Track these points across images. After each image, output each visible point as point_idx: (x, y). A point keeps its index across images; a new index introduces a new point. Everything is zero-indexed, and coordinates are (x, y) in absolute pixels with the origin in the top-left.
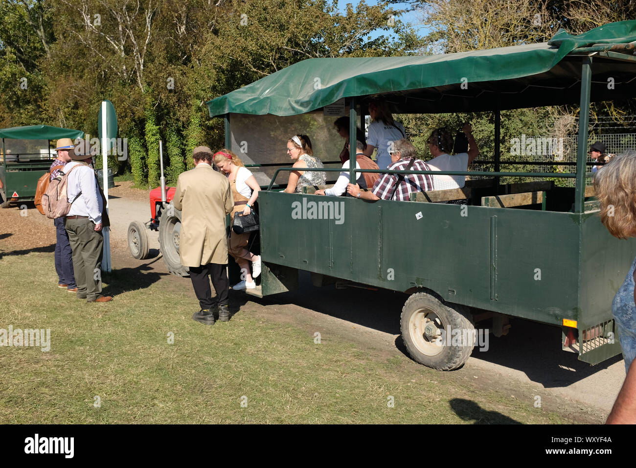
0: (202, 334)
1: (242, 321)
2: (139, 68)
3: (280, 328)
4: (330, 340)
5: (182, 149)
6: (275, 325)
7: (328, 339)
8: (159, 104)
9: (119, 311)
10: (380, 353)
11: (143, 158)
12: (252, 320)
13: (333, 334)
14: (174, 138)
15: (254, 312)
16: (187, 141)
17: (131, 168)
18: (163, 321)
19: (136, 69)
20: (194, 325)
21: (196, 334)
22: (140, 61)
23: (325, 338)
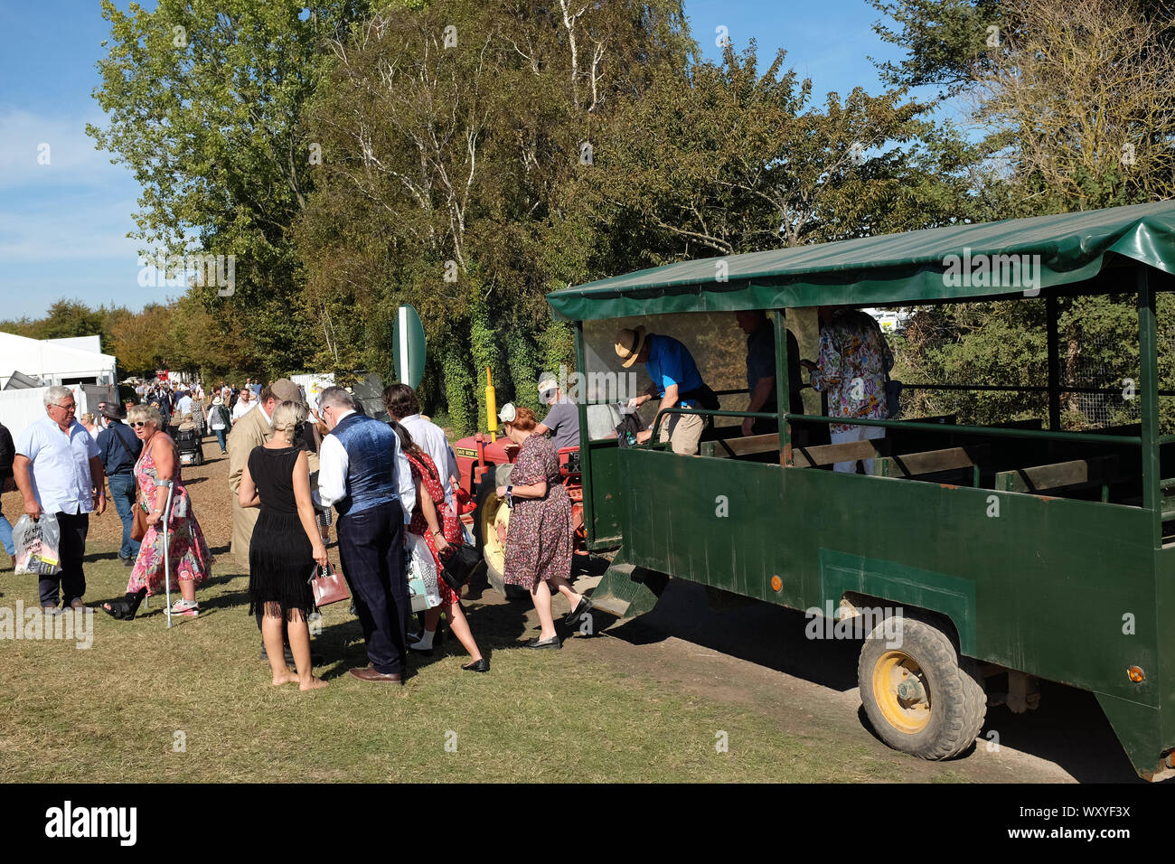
0: (586, 729)
1: (655, 701)
2: (457, 229)
3: (726, 713)
4: (820, 739)
5: (535, 368)
6: (718, 708)
7: (817, 736)
8: (493, 290)
9: (439, 683)
10: (916, 765)
11: (468, 388)
12: (674, 698)
13: (827, 725)
14: (521, 349)
15: (677, 681)
16: (545, 355)
17: (447, 405)
18: (514, 703)
19: (451, 230)
20: (569, 711)
21: (575, 728)
22: (459, 216)
23: (810, 735)
